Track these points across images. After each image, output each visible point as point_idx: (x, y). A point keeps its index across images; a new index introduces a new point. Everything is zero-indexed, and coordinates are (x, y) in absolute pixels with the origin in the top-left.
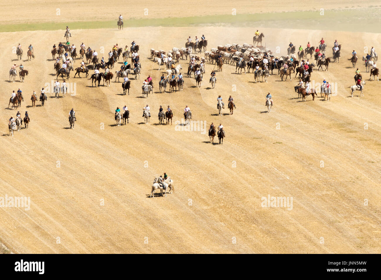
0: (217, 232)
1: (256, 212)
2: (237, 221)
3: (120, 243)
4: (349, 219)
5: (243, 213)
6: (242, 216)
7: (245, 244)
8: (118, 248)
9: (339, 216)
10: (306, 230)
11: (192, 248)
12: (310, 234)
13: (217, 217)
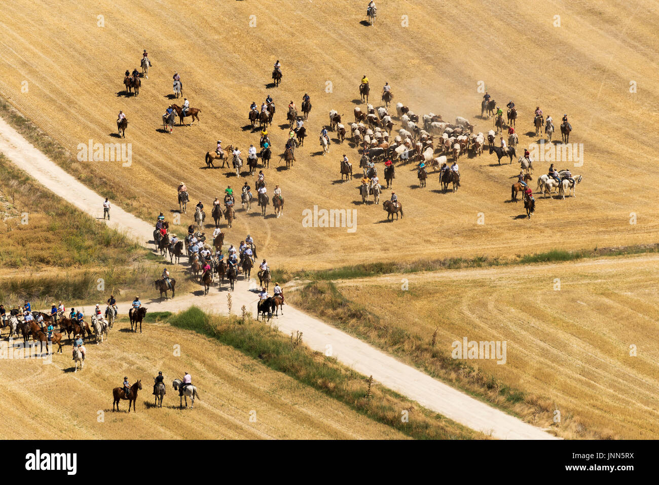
0: (231, 64)
1: (275, 42)
2: (253, 51)
3: (120, 80)
4: (381, 47)
5: (260, 42)
6: (259, 46)
7: (263, 78)
8: (117, 86)
9: (371, 43)
10: (333, 61)
11: (202, 84)
12: (338, 65)
13: (230, 48)
